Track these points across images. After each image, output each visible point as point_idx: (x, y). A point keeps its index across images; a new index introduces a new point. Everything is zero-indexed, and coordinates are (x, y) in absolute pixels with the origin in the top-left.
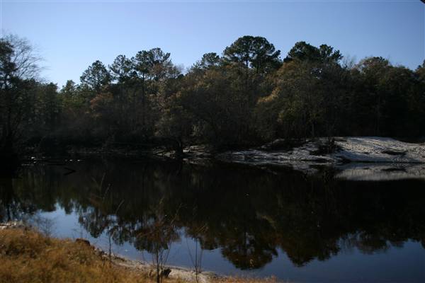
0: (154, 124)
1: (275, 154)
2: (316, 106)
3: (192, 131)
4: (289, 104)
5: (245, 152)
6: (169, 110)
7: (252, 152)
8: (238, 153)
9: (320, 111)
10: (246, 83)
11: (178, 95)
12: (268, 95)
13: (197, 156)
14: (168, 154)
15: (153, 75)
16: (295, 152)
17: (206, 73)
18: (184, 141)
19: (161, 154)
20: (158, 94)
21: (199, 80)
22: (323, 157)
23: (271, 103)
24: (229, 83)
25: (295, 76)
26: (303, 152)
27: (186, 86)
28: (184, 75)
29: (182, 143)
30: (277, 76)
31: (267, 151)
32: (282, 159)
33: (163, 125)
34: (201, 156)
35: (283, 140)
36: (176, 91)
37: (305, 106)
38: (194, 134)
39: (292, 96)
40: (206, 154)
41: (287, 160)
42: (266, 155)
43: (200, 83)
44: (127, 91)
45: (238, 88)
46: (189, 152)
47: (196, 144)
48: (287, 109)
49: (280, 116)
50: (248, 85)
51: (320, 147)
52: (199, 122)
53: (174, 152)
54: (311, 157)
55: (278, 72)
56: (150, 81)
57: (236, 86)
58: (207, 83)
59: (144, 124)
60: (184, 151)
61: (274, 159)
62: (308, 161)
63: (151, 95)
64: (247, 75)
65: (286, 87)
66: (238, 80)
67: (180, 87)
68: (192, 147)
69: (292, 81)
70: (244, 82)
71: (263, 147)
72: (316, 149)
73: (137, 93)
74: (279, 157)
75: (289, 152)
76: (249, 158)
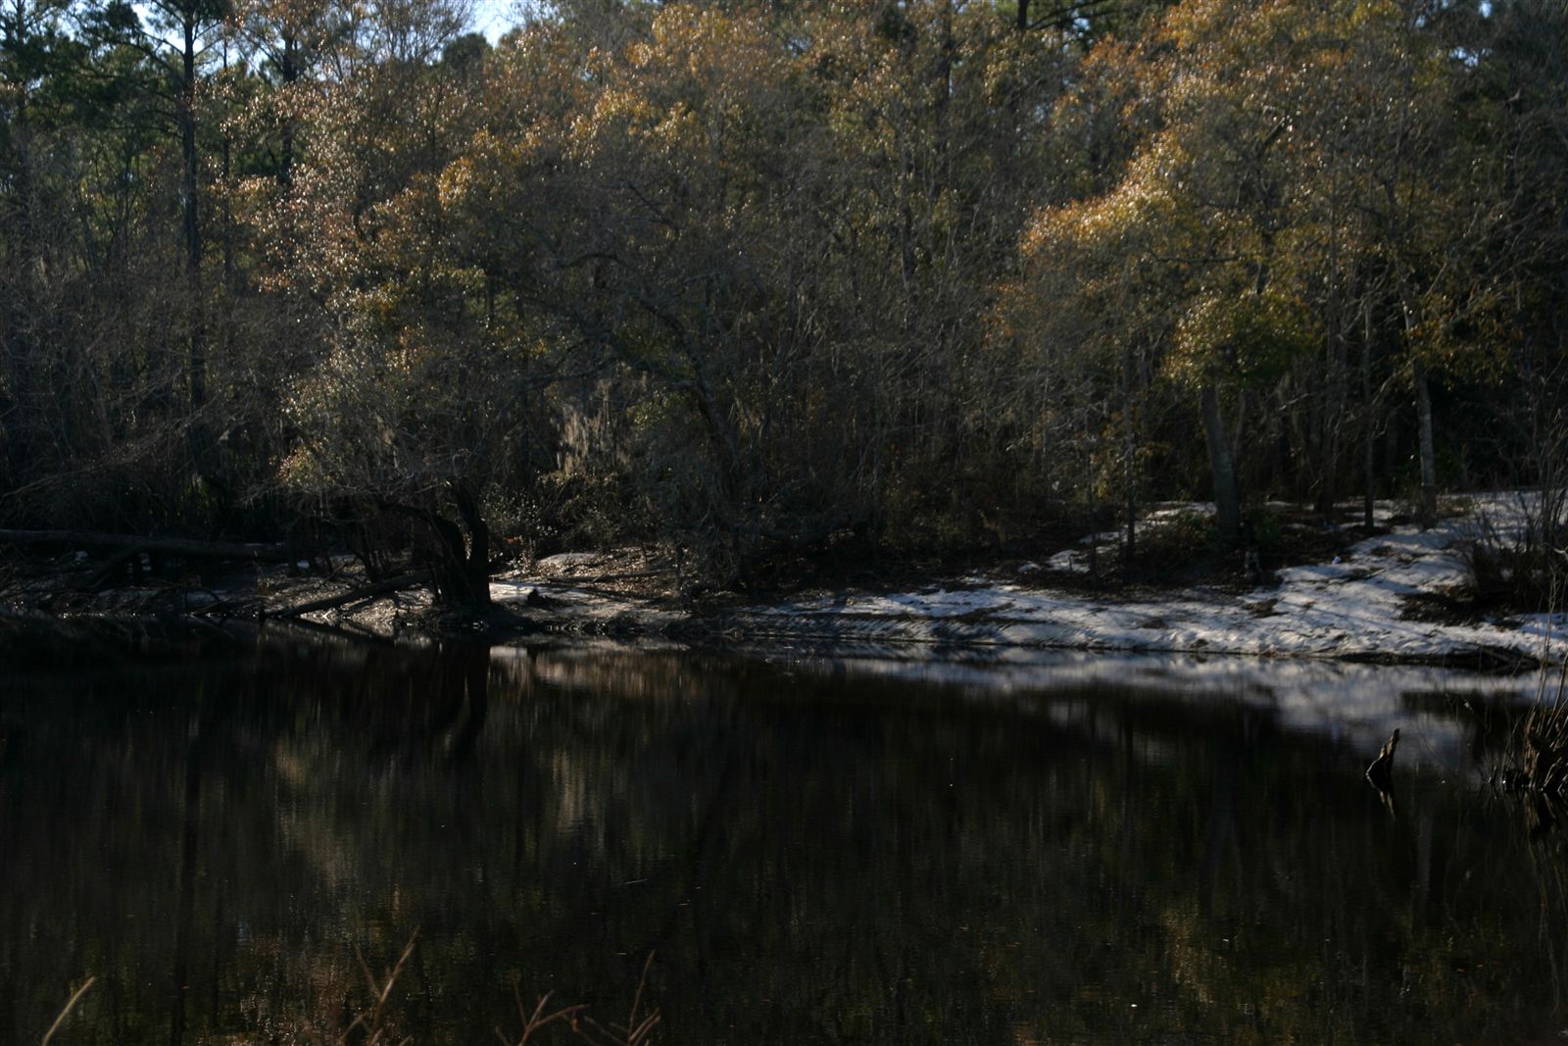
0: (271, 396)
1: (1154, 611)
2: (1448, 263)
3: (553, 446)
4: (1255, 253)
5: (937, 600)
6: (381, 295)
7: (979, 601)
8: (882, 605)
9: (1483, 300)
10: (942, 102)
11: (452, 186)
12: (1100, 190)
13: (590, 629)
14: (380, 616)
15: (260, 35)
16: (1294, 599)
17: (657, 28)
18: (499, 516)
19: (327, 616)
20: (304, 177)
21: (602, 78)
22: (1506, 638)
23: (1119, 245)
24: (821, 105)
25: (1298, 52)
26: (1351, 602)
27: (505, 125)
28: (493, 40)
29: (481, 534)
30: (1169, 48)
31: (1096, 588)
32: (1199, 651)
33: (343, 405)
34: (621, 629)
35: (1204, 510)
36: (434, 157)
37: (1371, 268)
38: (568, 469)
39: (1271, 197)
40: (653, 614)
41: (1236, 654)
42: (1084, 619)
43: (610, 103)
44: (64, 150)
45: (885, 139)
46: (534, 600)
47: (582, 544)
48: (1236, 287)
49: (1188, 343)
50: (954, 121)
51: (1481, 563)
52: (603, 386)
53: (425, 597)
54: (1412, 635)
55: (1172, 17)
56: (237, 80)
57: (870, 123)
58: (663, 102)
59: (200, 395)
60: (499, 591)
61: (1139, 650)
62: (1388, 660)
63: (252, 185)
64: (950, 44)
65: (1226, 133)
66: (884, 81)
67: (462, 127)
68: (556, 563)
69: (1273, 82)
70: (928, 95)
71: (1061, 561)
72: (1453, 579)
73: (143, 162)
74: (1178, 636)
75: (1253, 599)
76: (964, 643)
